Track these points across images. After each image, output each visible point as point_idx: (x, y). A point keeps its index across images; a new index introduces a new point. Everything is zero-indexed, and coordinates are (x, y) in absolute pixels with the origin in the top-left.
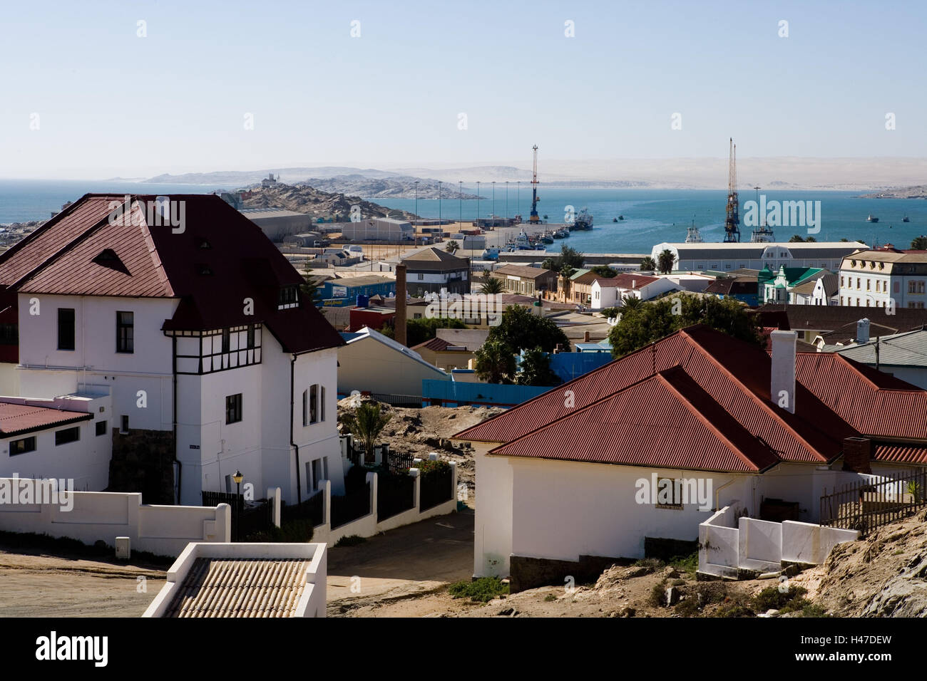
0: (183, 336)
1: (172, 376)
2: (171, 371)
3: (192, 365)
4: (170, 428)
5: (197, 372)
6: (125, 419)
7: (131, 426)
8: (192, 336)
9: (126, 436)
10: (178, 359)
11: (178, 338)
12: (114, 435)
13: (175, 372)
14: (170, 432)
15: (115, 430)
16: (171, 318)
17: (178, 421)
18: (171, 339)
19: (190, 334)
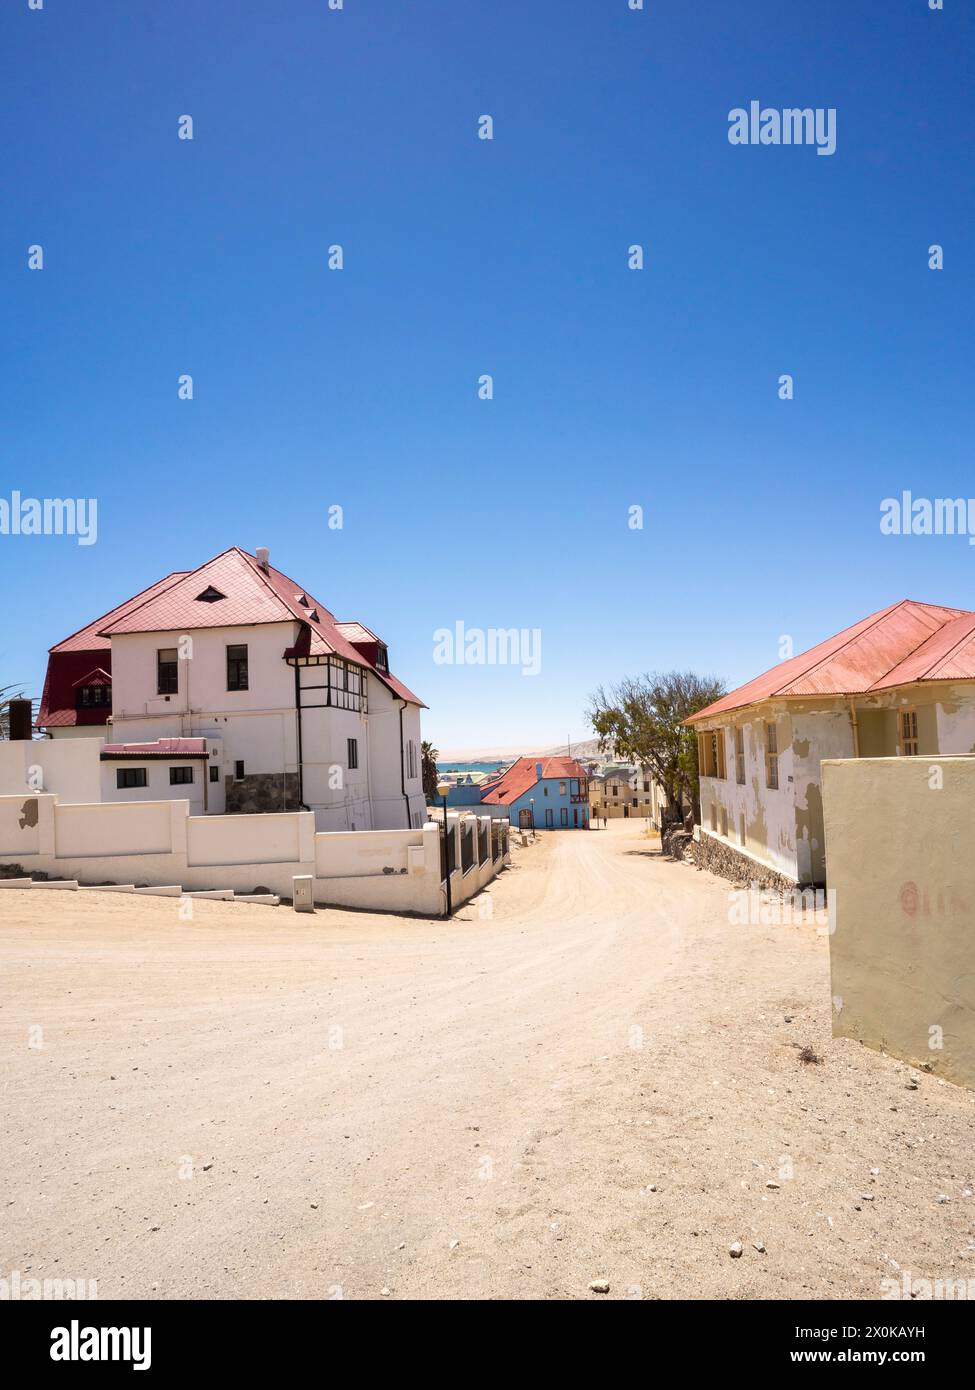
0: (307, 665)
1: (296, 710)
2: (294, 705)
3: (320, 696)
4: (294, 770)
5: (325, 703)
6: (240, 765)
7: (247, 771)
8: (318, 664)
9: (240, 783)
10: (302, 691)
11: (301, 668)
12: (227, 784)
13: (299, 707)
14: (295, 774)
15: (229, 778)
16: (293, 646)
17: (303, 759)
18: (294, 669)
19: (316, 662)
